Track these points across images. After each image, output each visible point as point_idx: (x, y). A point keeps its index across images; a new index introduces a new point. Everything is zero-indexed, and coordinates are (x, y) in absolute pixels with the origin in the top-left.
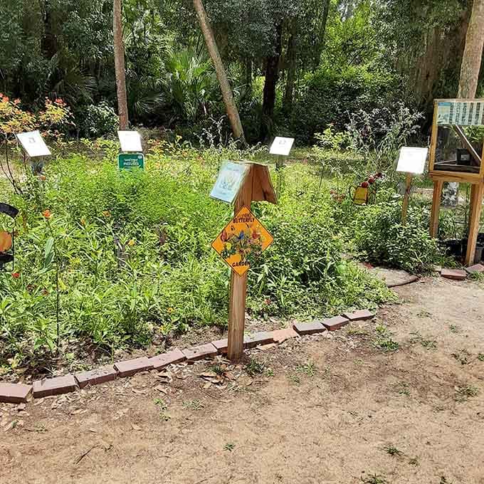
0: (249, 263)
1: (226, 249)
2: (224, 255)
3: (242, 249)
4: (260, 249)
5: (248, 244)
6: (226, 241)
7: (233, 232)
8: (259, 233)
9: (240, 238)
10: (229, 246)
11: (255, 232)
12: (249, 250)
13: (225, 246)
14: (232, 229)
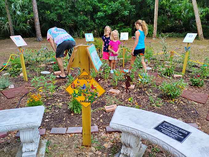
0: (90, 102)
1: (75, 93)
2: (74, 96)
3: (86, 94)
4: (96, 95)
5: (89, 92)
6: (74, 88)
7: (79, 84)
8: (96, 87)
9: (83, 88)
10: (77, 91)
11: (92, 85)
12: (90, 95)
13: (74, 91)
14: (78, 83)
